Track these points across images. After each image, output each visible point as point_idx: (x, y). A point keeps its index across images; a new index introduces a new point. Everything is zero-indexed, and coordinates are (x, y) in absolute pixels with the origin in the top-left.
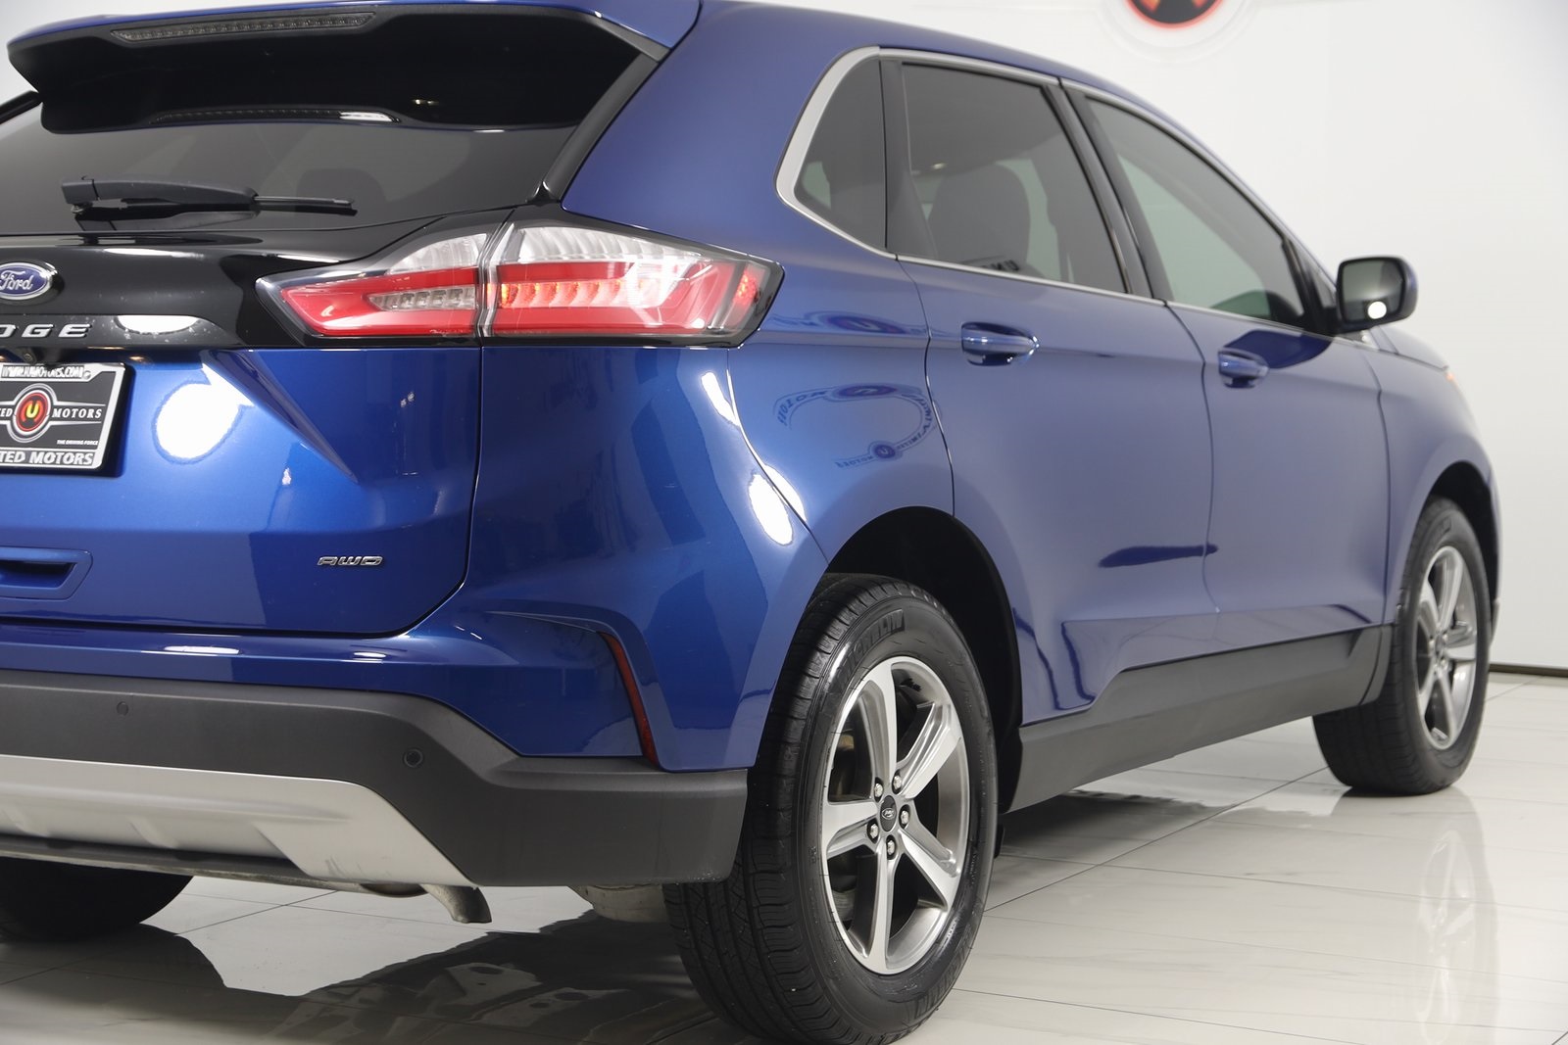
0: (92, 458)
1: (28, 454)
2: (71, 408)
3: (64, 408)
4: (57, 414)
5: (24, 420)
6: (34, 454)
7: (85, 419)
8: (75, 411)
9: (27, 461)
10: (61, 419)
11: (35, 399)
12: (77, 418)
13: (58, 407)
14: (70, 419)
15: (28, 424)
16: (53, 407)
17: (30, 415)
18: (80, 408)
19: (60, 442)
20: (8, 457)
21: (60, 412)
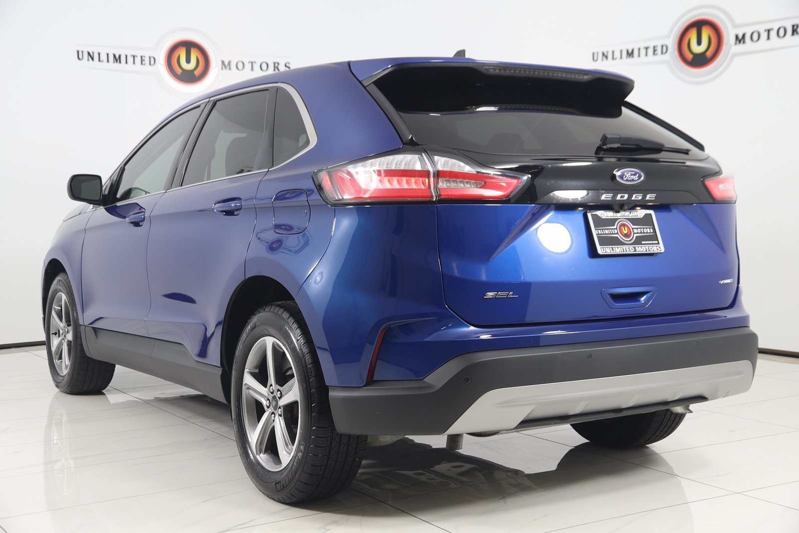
2: (640, 228)
4: (635, 231)
8: (642, 229)
10: (638, 233)
12: (644, 233)
13: (635, 228)
14: (641, 233)
15: (627, 236)
16: (633, 229)
17: (626, 232)
18: (644, 228)
21: (637, 231)
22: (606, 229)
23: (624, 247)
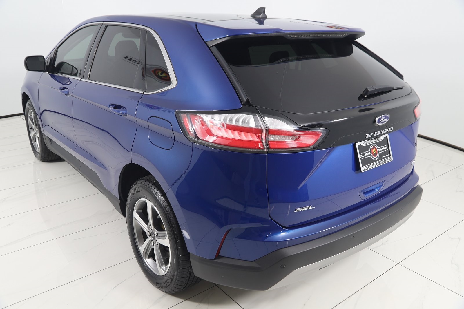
0: (391, 158)
1: (379, 162)
2: (381, 148)
3: (380, 148)
4: (379, 150)
5: (374, 154)
6: (380, 162)
7: (385, 150)
8: (382, 148)
9: (379, 164)
10: (381, 151)
11: (374, 148)
12: (384, 150)
13: (379, 149)
14: (382, 151)
15: (375, 155)
16: (378, 149)
17: (375, 152)
18: (383, 147)
19: (383, 157)
20: (376, 164)
22: (365, 153)
23: (375, 163)
